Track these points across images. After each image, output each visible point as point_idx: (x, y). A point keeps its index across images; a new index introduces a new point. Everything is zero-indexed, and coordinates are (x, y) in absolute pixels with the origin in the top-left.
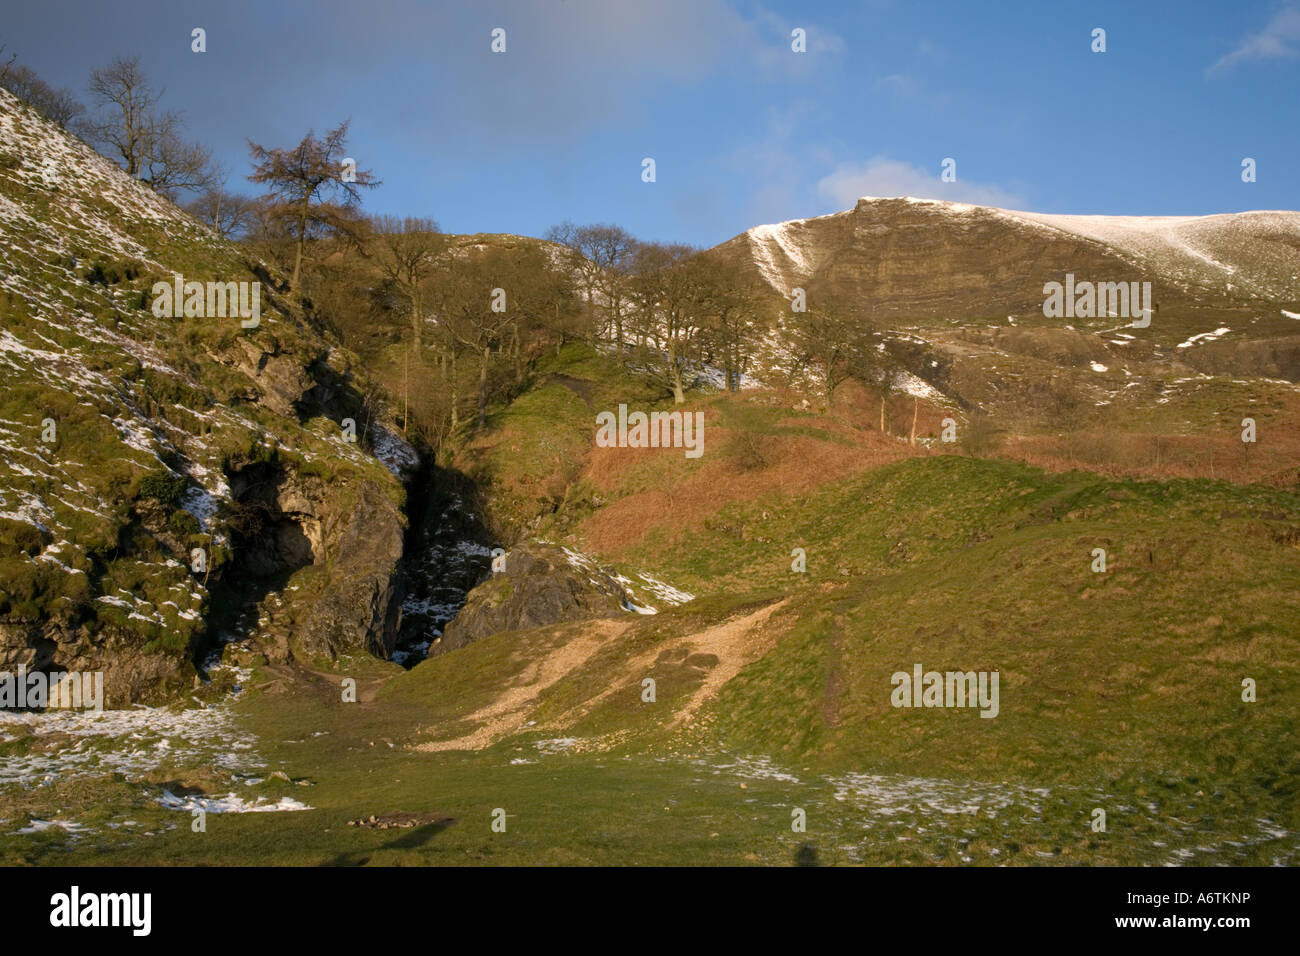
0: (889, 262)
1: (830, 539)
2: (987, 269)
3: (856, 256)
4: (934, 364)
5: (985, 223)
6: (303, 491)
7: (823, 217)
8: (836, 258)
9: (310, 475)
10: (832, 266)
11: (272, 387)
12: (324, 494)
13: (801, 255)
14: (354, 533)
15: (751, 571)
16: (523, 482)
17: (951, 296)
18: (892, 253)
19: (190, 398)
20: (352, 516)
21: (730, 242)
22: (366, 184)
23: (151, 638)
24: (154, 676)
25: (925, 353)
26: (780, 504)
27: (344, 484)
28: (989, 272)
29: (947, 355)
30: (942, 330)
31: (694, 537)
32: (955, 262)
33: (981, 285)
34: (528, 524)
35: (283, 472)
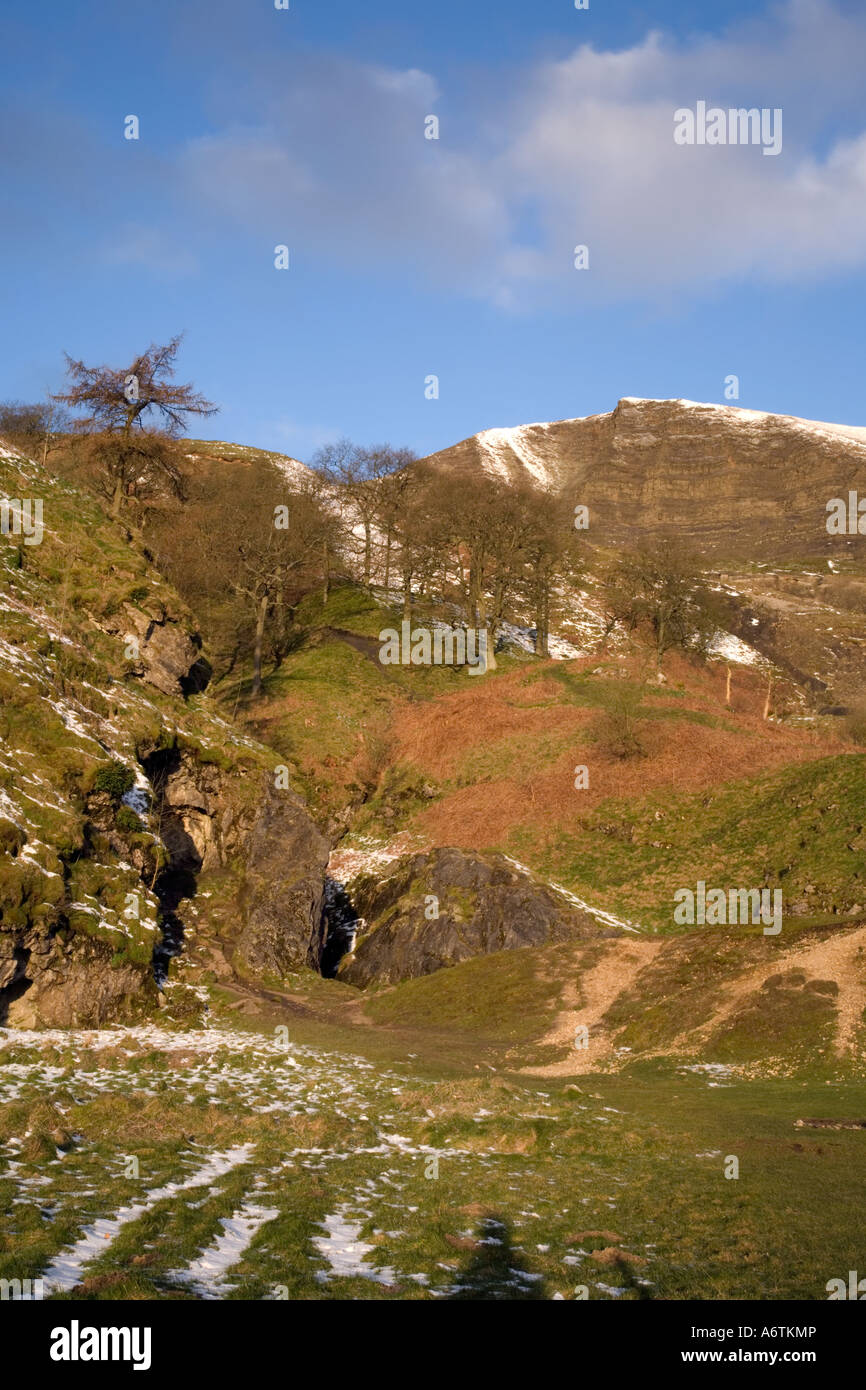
0: (656, 482)
1: (754, 845)
2: (781, 495)
3: (615, 472)
4: (755, 622)
5: (779, 436)
6: (197, 781)
7: (571, 420)
8: (589, 472)
9: (208, 763)
10: (584, 484)
11: (159, 661)
12: (220, 786)
13: (543, 468)
14: (262, 831)
15: (653, 882)
16: (326, 764)
17: (735, 528)
18: (661, 470)
19: (94, 674)
20: (258, 812)
21: (453, 449)
22: (200, 411)
23: (120, 951)
24: (120, 993)
25: (743, 608)
26: (676, 803)
27: (242, 774)
28: (784, 498)
29: (770, 611)
30: (750, 577)
31: (569, 838)
32: (740, 485)
33: (774, 514)
34: (336, 816)
35: (179, 759)
